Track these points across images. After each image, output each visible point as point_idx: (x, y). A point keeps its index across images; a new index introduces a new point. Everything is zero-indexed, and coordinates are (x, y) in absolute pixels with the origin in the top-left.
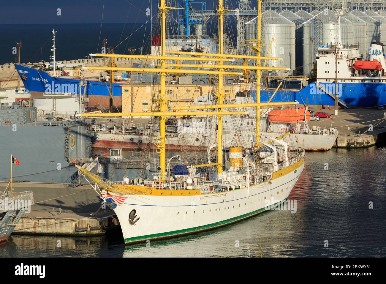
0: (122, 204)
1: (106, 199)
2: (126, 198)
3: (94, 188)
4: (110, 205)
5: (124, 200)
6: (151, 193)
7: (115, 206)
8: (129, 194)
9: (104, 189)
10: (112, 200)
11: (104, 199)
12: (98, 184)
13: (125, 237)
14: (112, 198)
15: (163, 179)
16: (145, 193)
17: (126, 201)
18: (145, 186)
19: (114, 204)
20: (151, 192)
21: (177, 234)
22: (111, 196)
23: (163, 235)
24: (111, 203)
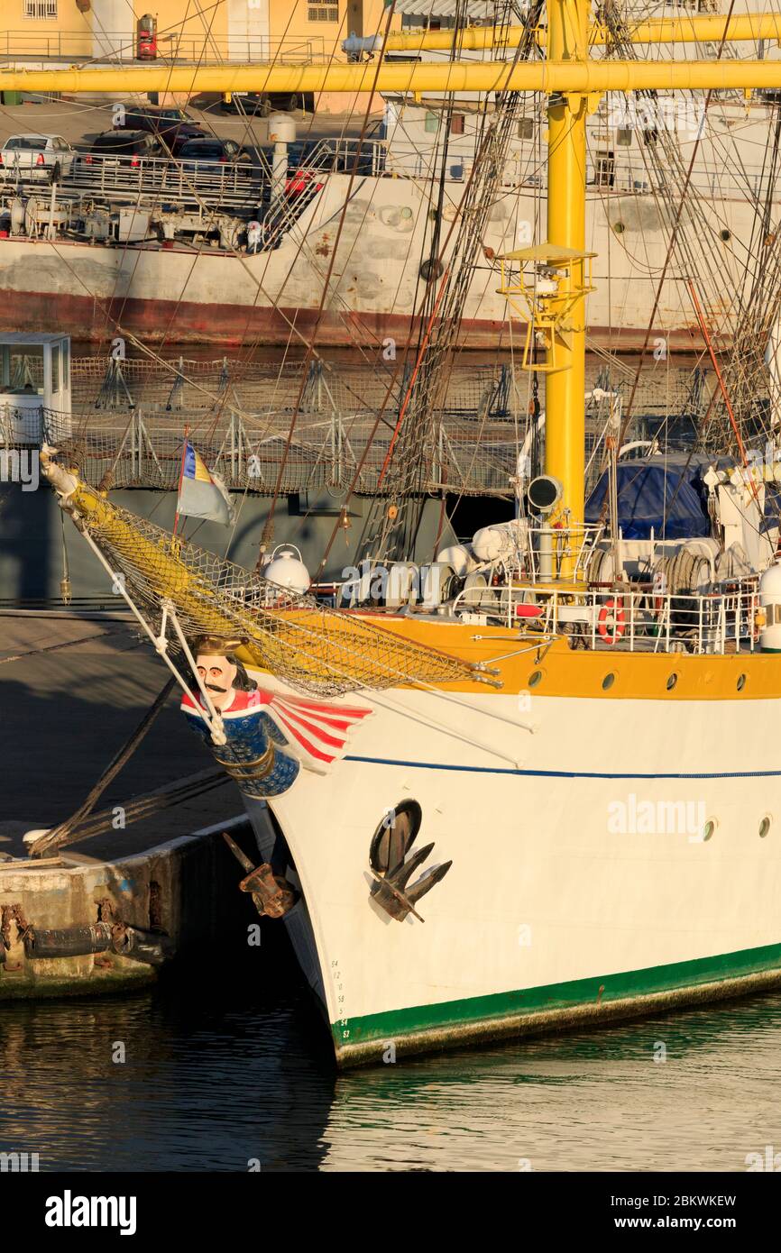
0: (328, 759)
1: (227, 722)
2: (360, 714)
3: (157, 636)
4: (248, 770)
5: (342, 726)
6: (535, 679)
7: (285, 774)
8: (387, 681)
9: (215, 645)
10: (266, 732)
11: (217, 718)
12: (181, 612)
13: (340, 1008)
14: (272, 712)
15: (566, 572)
16: (494, 673)
17: (357, 738)
18: (497, 622)
19: (280, 757)
20: (535, 669)
21: (690, 989)
22: (266, 698)
23: (600, 994)
24: (263, 750)
